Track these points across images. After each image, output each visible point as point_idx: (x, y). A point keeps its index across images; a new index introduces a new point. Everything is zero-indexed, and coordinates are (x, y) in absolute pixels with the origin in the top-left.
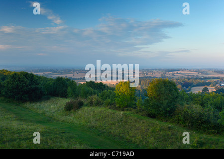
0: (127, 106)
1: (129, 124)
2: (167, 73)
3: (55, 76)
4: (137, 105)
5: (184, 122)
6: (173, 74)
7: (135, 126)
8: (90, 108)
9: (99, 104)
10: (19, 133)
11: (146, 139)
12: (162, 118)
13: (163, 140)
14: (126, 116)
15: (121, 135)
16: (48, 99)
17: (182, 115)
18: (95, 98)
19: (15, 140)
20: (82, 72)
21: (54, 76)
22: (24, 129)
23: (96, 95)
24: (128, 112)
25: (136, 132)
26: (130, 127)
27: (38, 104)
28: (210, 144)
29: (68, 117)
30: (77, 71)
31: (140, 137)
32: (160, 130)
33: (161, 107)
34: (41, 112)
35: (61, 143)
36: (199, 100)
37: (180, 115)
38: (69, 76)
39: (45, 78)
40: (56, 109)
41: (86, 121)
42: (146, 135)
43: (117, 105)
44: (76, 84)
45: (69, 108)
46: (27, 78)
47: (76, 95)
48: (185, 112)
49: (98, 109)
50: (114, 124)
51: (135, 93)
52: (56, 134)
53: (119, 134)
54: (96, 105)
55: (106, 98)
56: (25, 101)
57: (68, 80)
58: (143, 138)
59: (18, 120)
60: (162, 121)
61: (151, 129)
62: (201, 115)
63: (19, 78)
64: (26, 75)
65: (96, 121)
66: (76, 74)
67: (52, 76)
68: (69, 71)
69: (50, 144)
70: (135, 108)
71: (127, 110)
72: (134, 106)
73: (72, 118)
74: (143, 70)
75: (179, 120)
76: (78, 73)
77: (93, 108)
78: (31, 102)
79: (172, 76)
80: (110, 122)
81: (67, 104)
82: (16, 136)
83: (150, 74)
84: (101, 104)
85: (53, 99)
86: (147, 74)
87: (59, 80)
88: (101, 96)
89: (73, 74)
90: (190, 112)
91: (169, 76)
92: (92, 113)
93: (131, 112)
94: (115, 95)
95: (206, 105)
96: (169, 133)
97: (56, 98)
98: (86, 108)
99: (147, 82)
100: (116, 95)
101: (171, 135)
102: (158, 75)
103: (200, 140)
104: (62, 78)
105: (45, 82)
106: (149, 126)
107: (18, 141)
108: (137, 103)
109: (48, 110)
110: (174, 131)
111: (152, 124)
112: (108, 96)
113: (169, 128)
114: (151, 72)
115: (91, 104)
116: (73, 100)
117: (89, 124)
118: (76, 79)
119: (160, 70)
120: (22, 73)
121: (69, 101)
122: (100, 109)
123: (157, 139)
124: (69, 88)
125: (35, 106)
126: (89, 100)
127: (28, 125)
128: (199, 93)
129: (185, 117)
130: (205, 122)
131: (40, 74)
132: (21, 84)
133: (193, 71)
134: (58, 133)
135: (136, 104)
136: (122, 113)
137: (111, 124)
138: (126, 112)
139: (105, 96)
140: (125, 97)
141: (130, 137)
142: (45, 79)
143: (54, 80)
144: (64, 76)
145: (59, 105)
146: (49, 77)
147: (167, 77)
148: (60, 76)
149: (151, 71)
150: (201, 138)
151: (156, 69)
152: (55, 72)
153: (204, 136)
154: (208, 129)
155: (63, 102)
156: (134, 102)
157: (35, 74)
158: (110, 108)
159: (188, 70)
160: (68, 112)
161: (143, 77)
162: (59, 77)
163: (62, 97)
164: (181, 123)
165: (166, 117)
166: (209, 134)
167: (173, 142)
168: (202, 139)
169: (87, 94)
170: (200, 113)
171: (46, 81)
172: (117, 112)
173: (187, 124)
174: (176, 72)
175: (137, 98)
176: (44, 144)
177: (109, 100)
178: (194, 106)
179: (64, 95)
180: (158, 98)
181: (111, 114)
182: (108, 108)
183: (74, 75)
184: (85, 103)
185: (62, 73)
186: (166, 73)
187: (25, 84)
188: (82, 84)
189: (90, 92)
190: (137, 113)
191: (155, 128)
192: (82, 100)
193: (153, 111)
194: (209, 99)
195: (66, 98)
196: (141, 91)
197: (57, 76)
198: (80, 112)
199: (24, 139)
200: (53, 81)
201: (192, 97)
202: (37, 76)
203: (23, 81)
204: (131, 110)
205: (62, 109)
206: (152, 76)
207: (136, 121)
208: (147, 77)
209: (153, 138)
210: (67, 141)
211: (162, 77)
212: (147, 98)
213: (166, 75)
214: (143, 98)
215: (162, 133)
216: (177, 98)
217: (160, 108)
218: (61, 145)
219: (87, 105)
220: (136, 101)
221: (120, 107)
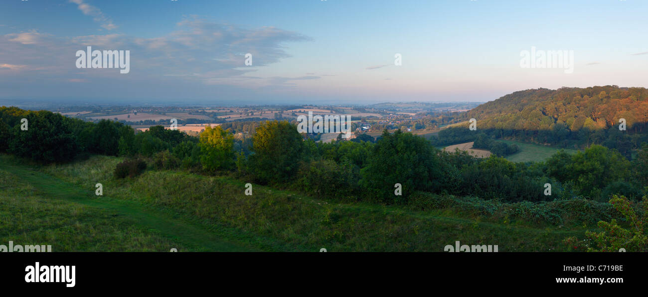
0: (221, 168)
1: (225, 197)
2: (285, 112)
3: (97, 118)
4: (238, 165)
5: (311, 188)
6: (294, 114)
7: (235, 200)
8: (158, 173)
9: (172, 166)
10: (41, 217)
11: (253, 218)
12: (277, 184)
13: (279, 218)
14: (219, 184)
15: (212, 216)
16: (86, 158)
17: (307, 178)
18: (166, 155)
19: (37, 228)
20: (143, 112)
21: (95, 118)
22: (50, 210)
23: (168, 150)
24: (222, 178)
25: (236, 209)
26: (227, 201)
27: (70, 167)
28: (347, 217)
29: (121, 189)
30: (134, 108)
31: (243, 216)
32: (274, 204)
33: (276, 167)
34: (75, 181)
35: (112, 232)
36: (332, 154)
37: (305, 178)
38: (121, 118)
39: (81, 122)
40: (101, 176)
41: (152, 196)
42: (253, 214)
43: (204, 167)
44: (133, 132)
45: (122, 173)
46: (51, 122)
47: (134, 152)
48: (312, 173)
49: (172, 175)
50: (200, 198)
51: (233, 146)
52: (103, 218)
53: (209, 214)
54: (168, 168)
55: (184, 156)
56: (47, 163)
57: (119, 125)
58: (248, 217)
59: (38, 195)
60: (278, 189)
61: (261, 203)
62: (335, 175)
63: (38, 122)
64: (49, 116)
65: (170, 194)
66: (132, 115)
67: (93, 118)
68: (120, 109)
69: (94, 235)
70: (233, 170)
71: (221, 175)
72: (231, 168)
73: (128, 191)
74: (246, 107)
75: (303, 186)
76: (136, 113)
77: (163, 173)
78: (57, 164)
79: (292, 117)
80: (194, 196)
81: (118, 166)
82: (37, 221)
83: (257, 114)
84: (177, 166)
85: (94, 158)
86: (252, 115)
87: (104, 124)
88: (177, 152)
89: (127, 115)
90: (319, 171)
91: (287, 116)
92: (161, 181)
93: (227, 178)
94: (200, 149)
95: (342, 160)
96: (289, 207)
97: (99, 156)
98: (151, 173)
99: (253, 127)
100: (202, 150)
101: (292, 210)
102: (270, 115)
103: (334, 213)
104: (109, 122)
105: (81, 129)
106: (257, 198)
107: (41, 229)
108: (237, 163)
109: (87, 177)
110: (297, 202)
111: (262, 194)
112: (188, 152)
113: (289, 199)
114: (258, 110)
115: (159, 166)
116: (130, 160)
117: (157, 200)
118: (133, 123)
119: (273, 106)
120: (42, 113)
121: (122, 162)
122: (175, 175)
123: (270, 218)
124: (122, 137)
125: (65, 171)
126: (156, 160)
127: (55, 204)
128: (332, 142)
129: (312, 180)
130: (341, 185)
131: (72, 115)
132: (42, 132)
133: (324, 109)
134: (106, 216)
135: (234, 164)
136: (212, 179)
137: (196, 199)
138: (218, 177)
139: (182, 152)
140: (217, 154)
141: (228, 217)
142: (81, 124)
143: (95, 125)
144: (112, 118)
145: (105, 168)
146: (87, 119)
147: (285, 118)
148: (106, 118)
149: (259, 108)
150: (335, 210)
151: (266, 106)
152: (96, 111)
153: (340, 206)
154: (346, 196)
155: (112, 163)
156: (231, 161)
157: (63, 114)
158: (192, 172)
159: (316, 106)
160: (121, 180)
161: (247, 119)
162: (104, 120)
163: (109, 154)
164: (306, 189)
165: (284, 182)
166: (347, 202)
167: (294, 220)
168: (337, 212)
169: (152, 149)
170: (334, 173)
171: (83, 128)
172: (204, 178)
173: (316, 191)
174: (298, 110)
175: (237, 154)
176: (84, 234)
177: (190, 159)
178: (325, 163)
179: (113, 152)
180: (270, 152)
181: (195, 182)
182: (188, 172)
183: (129, 117)
184: (150, 165)
185: (108, 114)
186: (282, 112)
187: (49, 131)
188: (143, 133)
189: (157, 145)
190: (238, 178)
191: (267, 201)
192: (144, 160)
193: (263, 174)
194: (346, 150)
195: (117, 156)
196: (243, 141)
197: (100, 118)
198: (141, 180)
199: (50, 228)
200: (94, 128)
201: (322, 148)
202: (67, 119)
203: (45, 127)
204: (227, 175)
205: (111, 175)
206: (261, 117)
207: (236, 191)
208: (252, 119)
209: (264, 217)
210: (123, 230)
211: (277, 119)
212: (253, 153)
213: (283, 116)
214: (246, 154)
215: (277, 207)
216: (300, 151)
217: (274, 169)
218: (113, 236)
219: (152, 168)
220: (235, 158)
221: (208, 170)
